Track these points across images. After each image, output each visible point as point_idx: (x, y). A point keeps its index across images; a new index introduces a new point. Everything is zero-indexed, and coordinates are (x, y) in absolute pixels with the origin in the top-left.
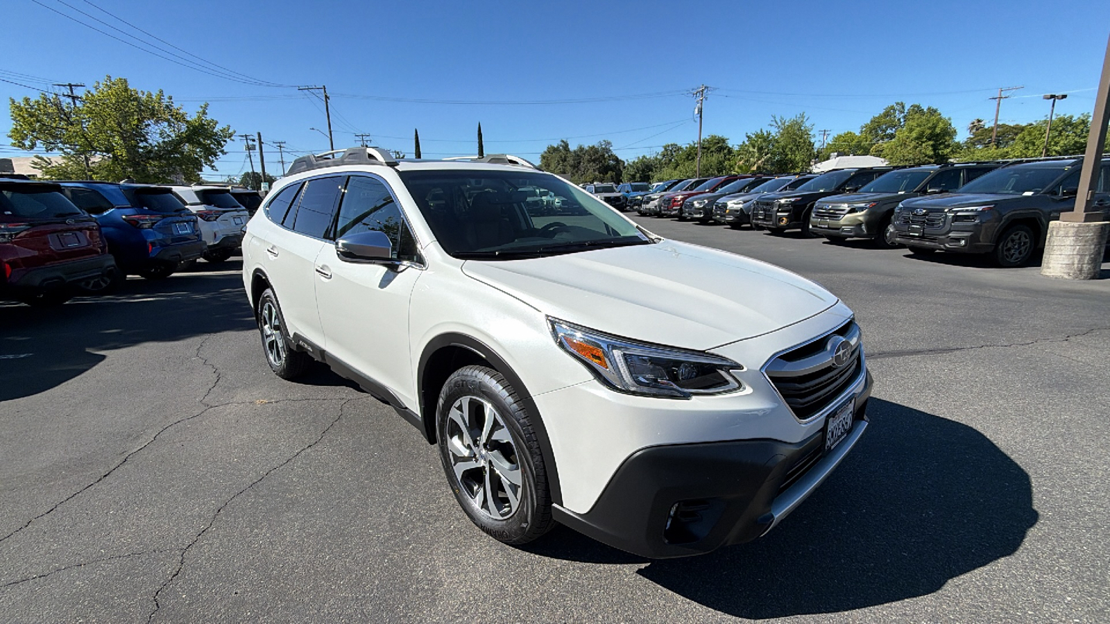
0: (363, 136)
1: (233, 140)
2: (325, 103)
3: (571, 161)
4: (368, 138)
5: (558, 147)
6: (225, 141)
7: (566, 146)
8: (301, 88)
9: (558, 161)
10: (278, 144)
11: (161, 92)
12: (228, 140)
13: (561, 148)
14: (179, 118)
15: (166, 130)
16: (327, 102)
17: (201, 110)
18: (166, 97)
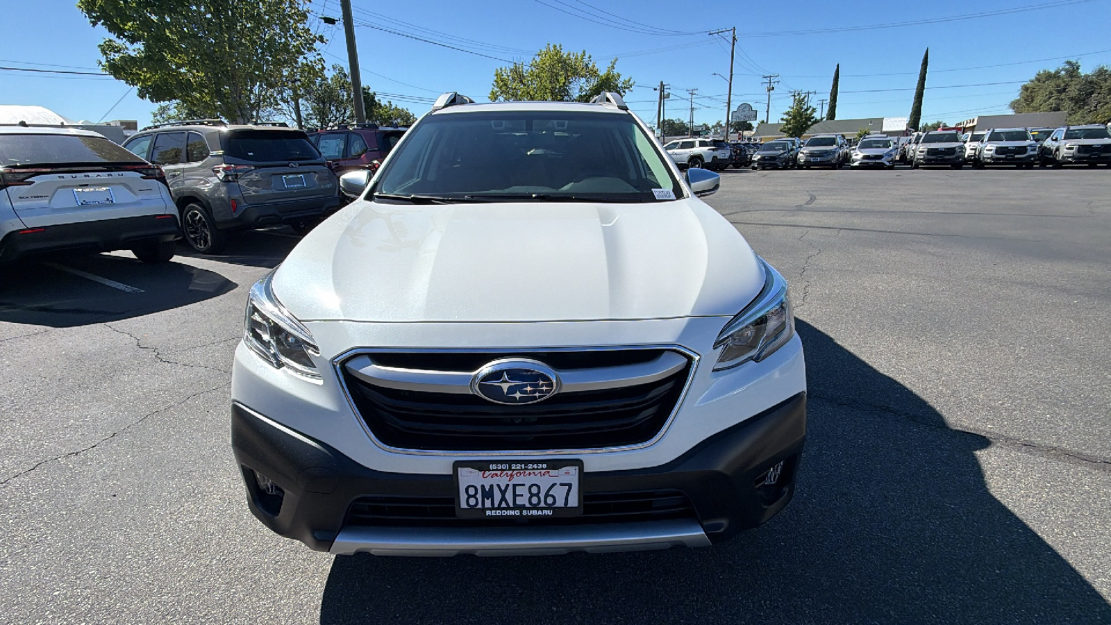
0: (771, 77)
1: (632, 91)
2: (732, 45)
3: (1073, 91)
4: (776, 80)
5: (1058, 72)
6: (624, 92)
7: (1073, 70)
8: (712, 32)
9: (1051, 93)
10: (691, 92)
11: (584, 52)
12: (626, 90)
13: (1063, 73)
14: (594, 73)
15: (584, 85)
16: (734, 44)
17: (611, 65)
18: (587, 56)
